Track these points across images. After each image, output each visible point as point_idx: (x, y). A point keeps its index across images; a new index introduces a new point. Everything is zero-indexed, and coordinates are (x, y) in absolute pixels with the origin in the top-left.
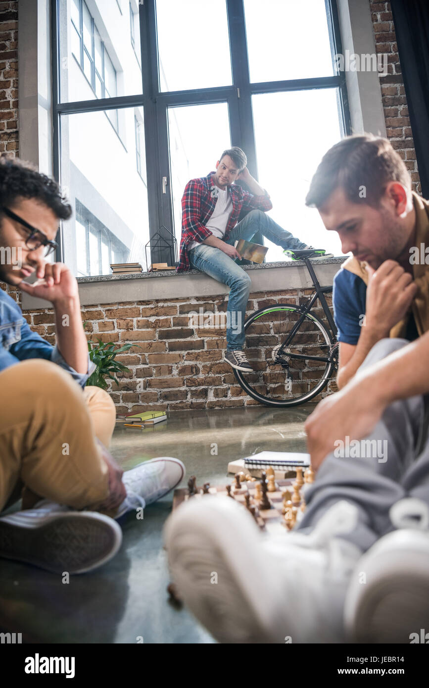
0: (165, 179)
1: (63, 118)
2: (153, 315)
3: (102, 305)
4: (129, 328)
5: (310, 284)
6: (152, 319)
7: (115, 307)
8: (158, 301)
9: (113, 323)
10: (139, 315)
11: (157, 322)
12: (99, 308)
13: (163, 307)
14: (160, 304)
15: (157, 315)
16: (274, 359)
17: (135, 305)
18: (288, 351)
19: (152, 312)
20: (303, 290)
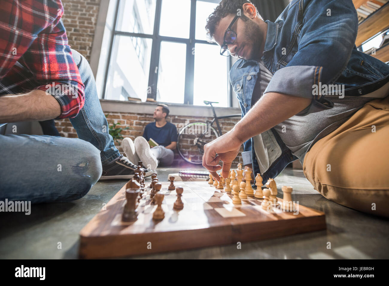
0: (157, 68)
1: (116, 37)
2: (143, 120)
3: (121, 113)
4: (131, 124)
5: (212, 115)
6: (143, 122)
7: (126, 115)
8: (146, 114)
9: (124, 121)
10: (137, 119)
11: (145, 123)
12: (119, 114)
13: (148, 117)
14: (147, 116)
15: (145, 120)
16: (195, 143)
17: (136, 115)
18: (201, 141)
19: (143, 119)
20: (209, 118)
